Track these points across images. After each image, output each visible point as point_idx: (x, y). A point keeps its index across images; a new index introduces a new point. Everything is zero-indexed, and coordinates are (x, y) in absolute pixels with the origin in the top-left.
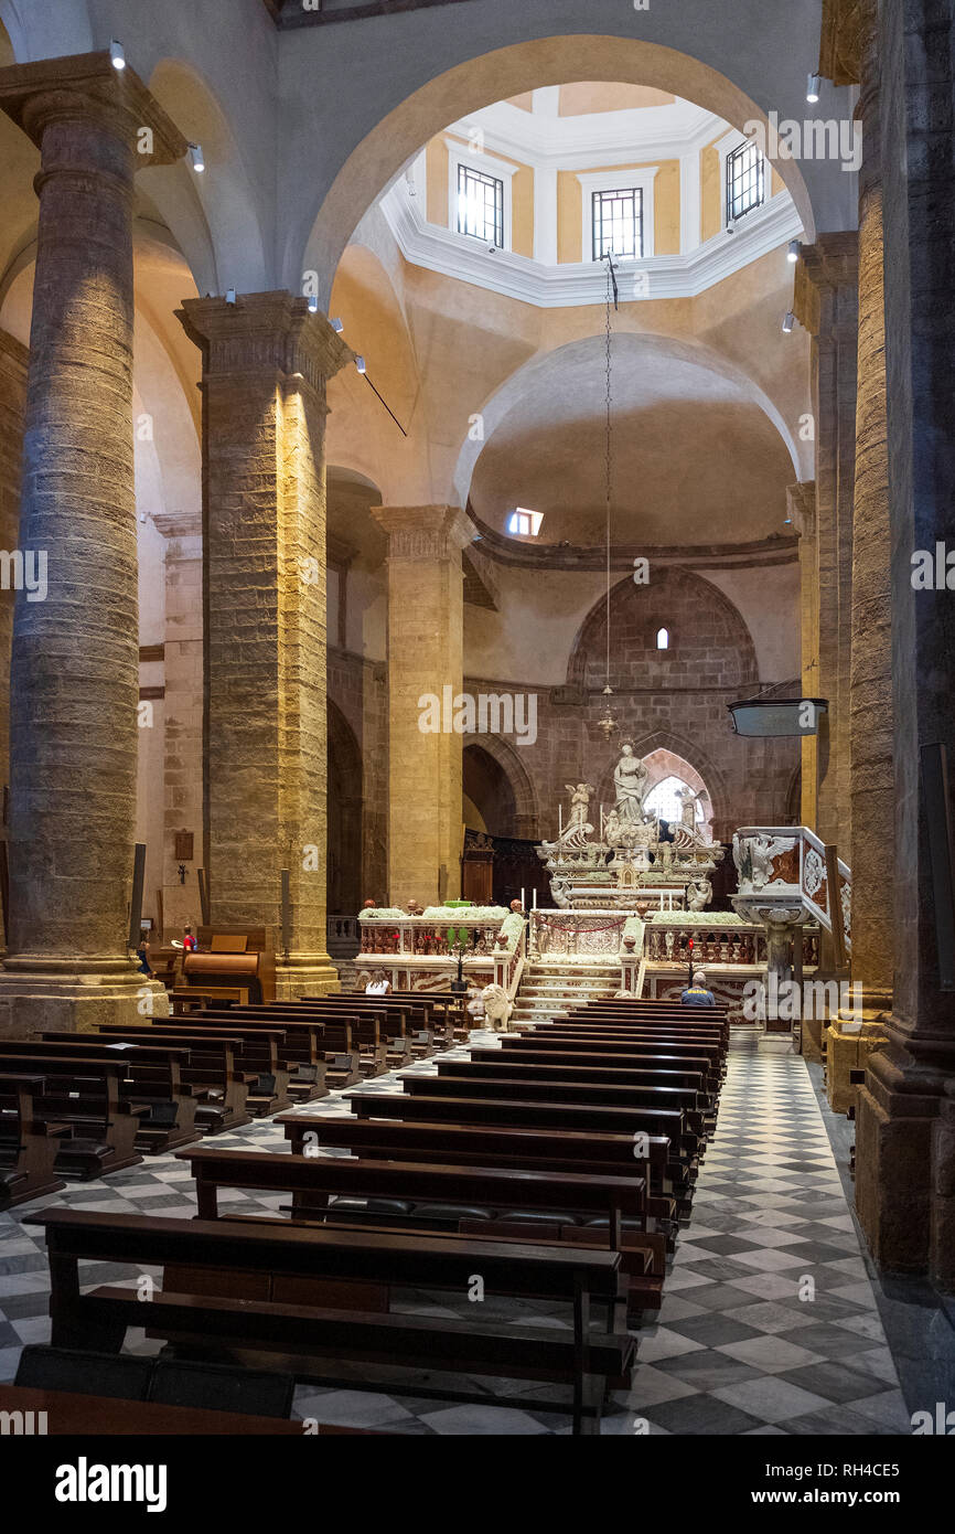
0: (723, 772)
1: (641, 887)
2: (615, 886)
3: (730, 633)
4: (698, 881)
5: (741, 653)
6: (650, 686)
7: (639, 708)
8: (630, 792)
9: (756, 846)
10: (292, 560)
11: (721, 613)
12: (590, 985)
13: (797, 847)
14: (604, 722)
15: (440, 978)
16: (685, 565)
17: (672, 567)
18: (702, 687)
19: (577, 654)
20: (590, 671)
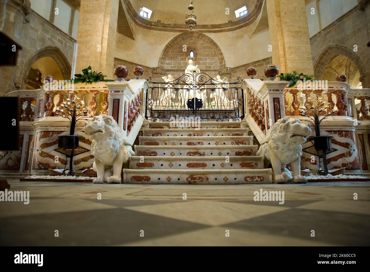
3: (215, 52)
5: (219, 59)
11: (212, 47)
16: (200, 31)
17: (195, 31)
18: (206, 70)
19: (162, 58)
20: (167, 64)
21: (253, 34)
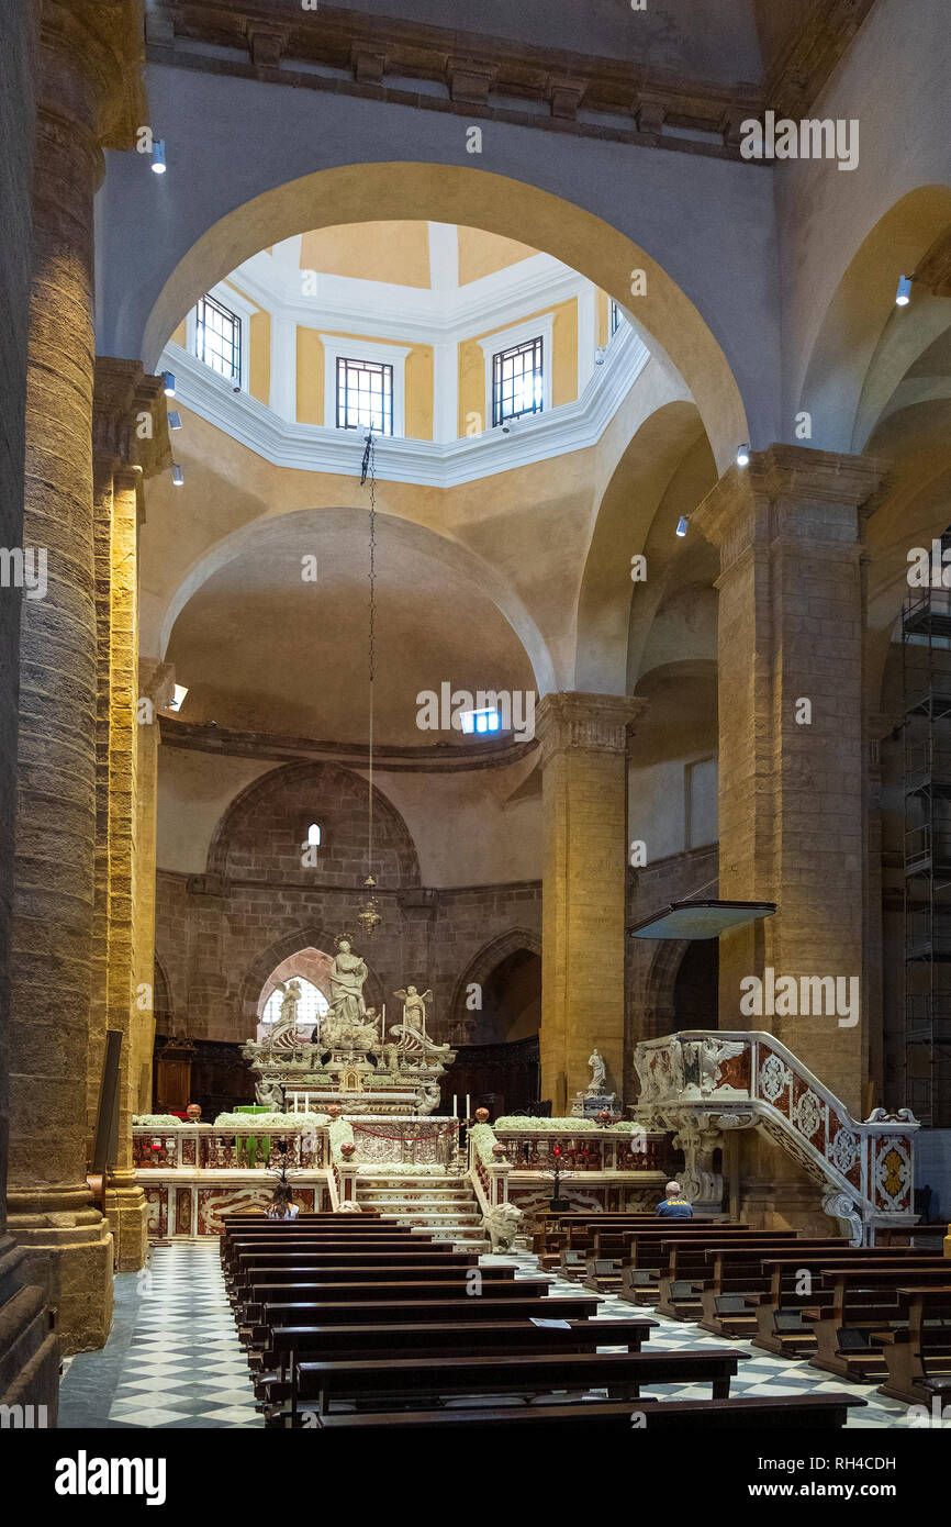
0: (381, 974)
1: (367, 1090)
2: (336, 1090)
3: (389, 834)
4: (427, 1085)
6: (302, 882)
7: (289, 904)
8: (350, 990)
9: (706, 1050)
10: (123, 690)
11: (380, 815)
12: (431, 1197)
13: (747, 1052)
14: (367, 915)
15: (240, 1195)
16: (344, 763)
17: (328, 762)
18: (359, 887)
19: (219, 843)
20: (233, 861)
21: (512, 798)
